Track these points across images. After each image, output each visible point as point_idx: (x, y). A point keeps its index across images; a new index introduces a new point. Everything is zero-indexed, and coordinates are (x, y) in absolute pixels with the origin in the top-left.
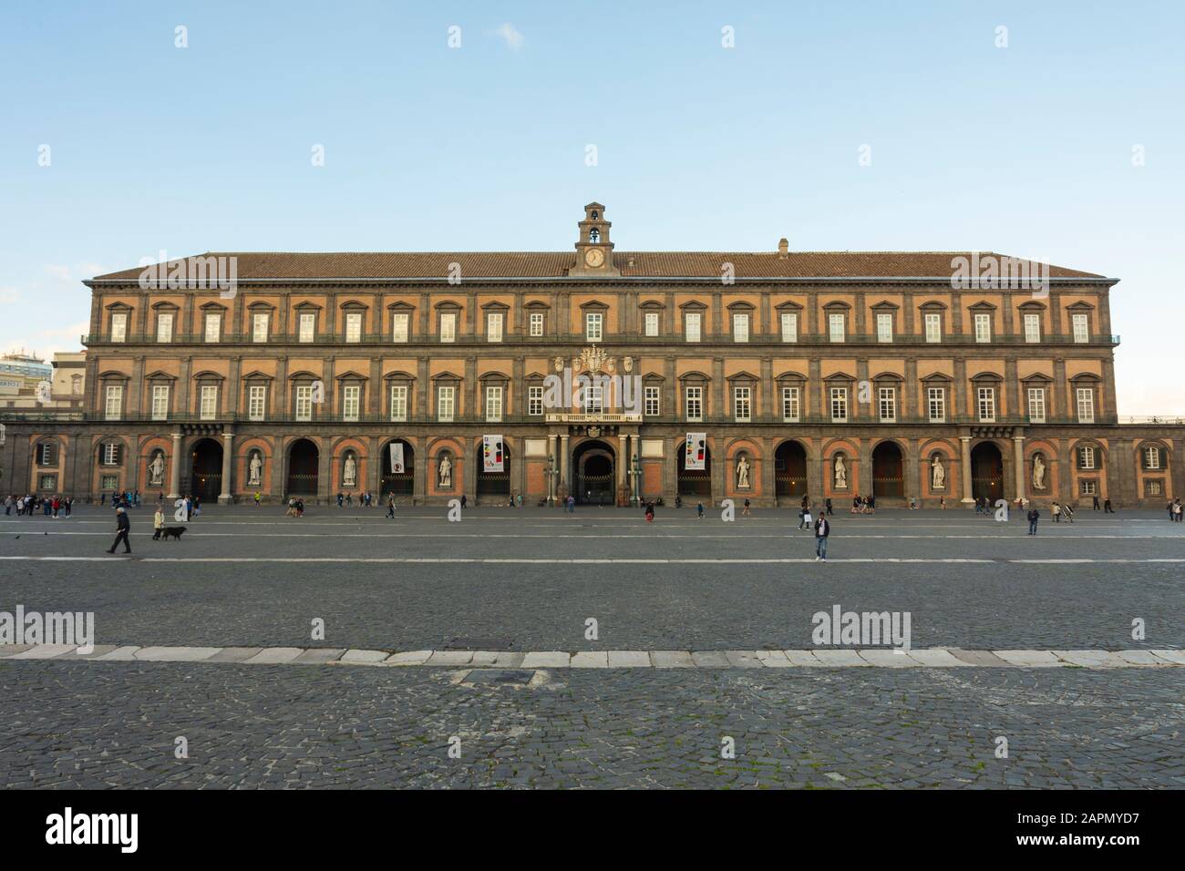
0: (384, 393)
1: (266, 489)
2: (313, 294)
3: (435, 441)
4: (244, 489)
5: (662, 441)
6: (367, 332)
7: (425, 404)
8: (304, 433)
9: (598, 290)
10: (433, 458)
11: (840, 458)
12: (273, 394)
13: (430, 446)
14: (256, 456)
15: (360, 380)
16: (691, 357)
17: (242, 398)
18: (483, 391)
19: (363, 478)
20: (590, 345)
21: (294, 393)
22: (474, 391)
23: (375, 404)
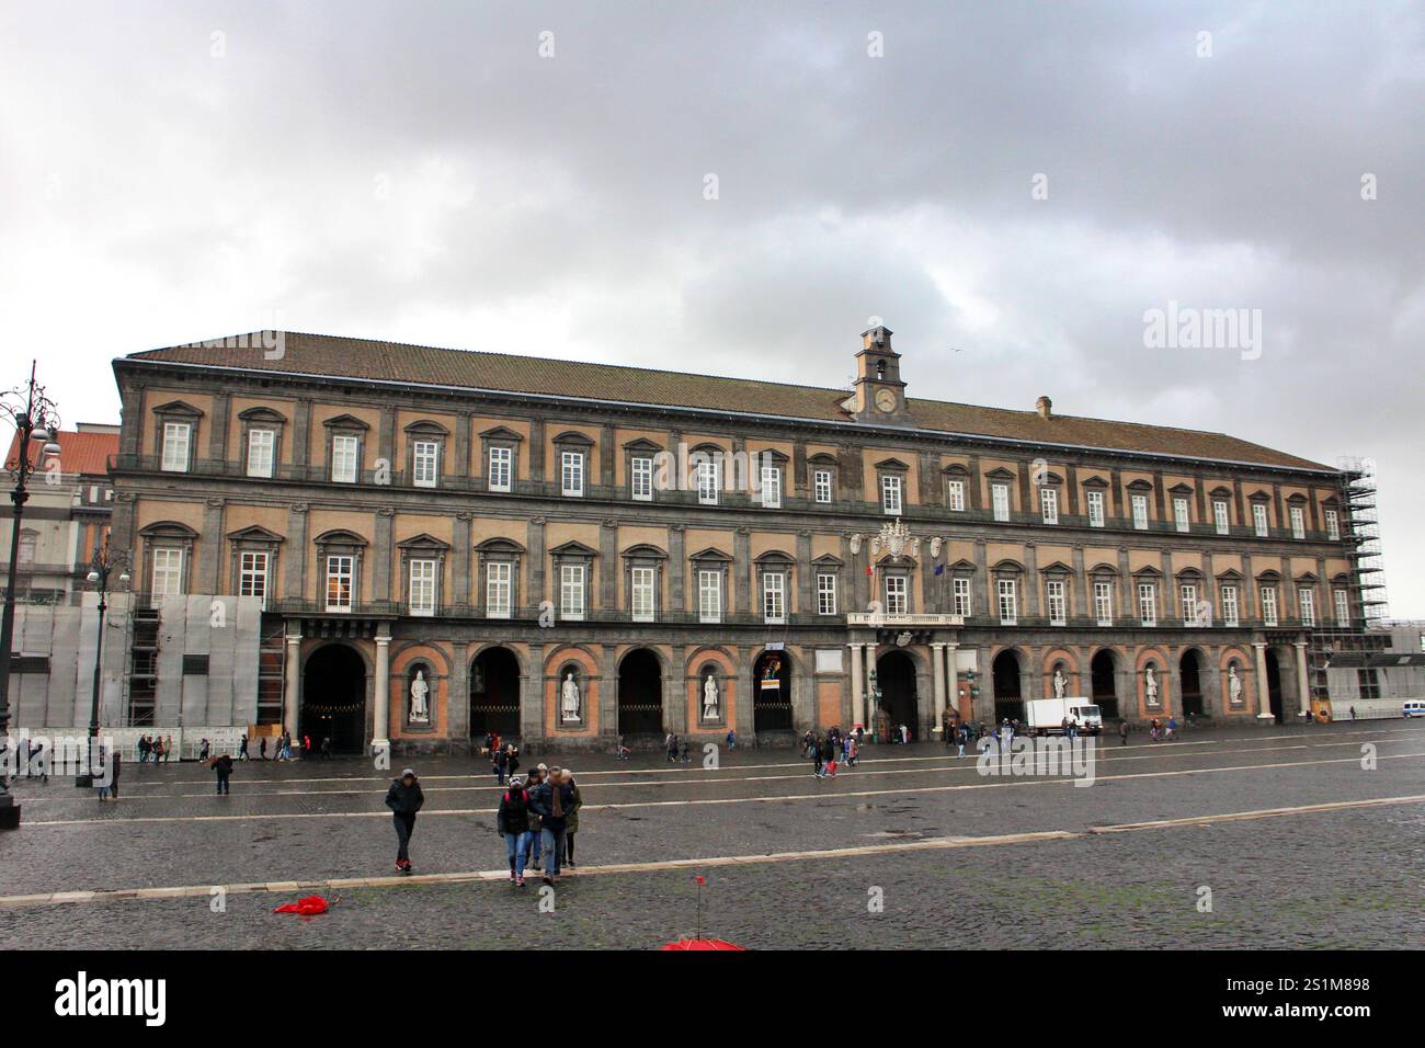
0: (621, 577)
1: (439, 730)
2: (510, 416)
3: (698, 651)
4: (404, 730)
5: (975, 651)
6: (593, 482)
7: (681, 595)
8: (500, 638)
9: (894, 444)
10: (694, 678)
11: (1150, 670)
12: (448, 573)
13: (691, 659)
14: (420, 674)
15: (586, 556)
16: (1001, 541)
17: (397, 577)
18: (760, 579)
19: (593, 710)
20: (891, 519)
21: (483, 573)
22: (749, 579)
23: (610, 594)
